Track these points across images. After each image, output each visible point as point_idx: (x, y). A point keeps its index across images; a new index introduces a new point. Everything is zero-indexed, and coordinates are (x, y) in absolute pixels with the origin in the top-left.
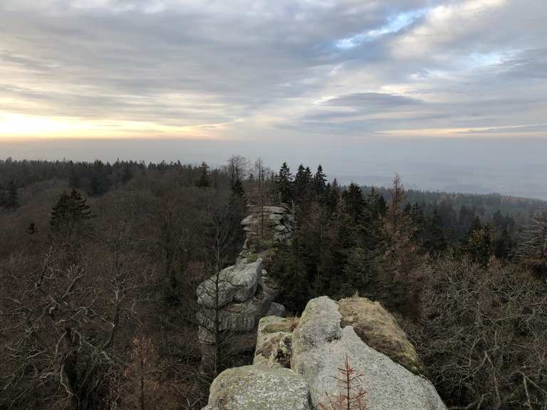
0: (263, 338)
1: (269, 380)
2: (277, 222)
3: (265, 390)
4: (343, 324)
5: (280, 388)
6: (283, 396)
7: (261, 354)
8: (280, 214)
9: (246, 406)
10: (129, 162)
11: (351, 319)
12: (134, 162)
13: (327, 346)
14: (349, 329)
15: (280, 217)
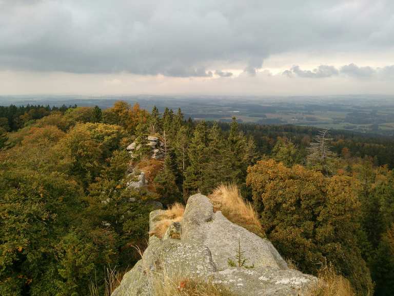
0: (154, 225)
1: (185, 247)
2: (154, 147)
3: (183, 253)
4: (215, 210)
5: (193, 251)
6: (196, 256)
7: (154, 235)
8: (155, 141)
9: (173, 264)
10: (37, 106)
11: (219, 206)
12: (41, 106)
13: (207, 225)
14: (219, 213)
15: (155, 143)
